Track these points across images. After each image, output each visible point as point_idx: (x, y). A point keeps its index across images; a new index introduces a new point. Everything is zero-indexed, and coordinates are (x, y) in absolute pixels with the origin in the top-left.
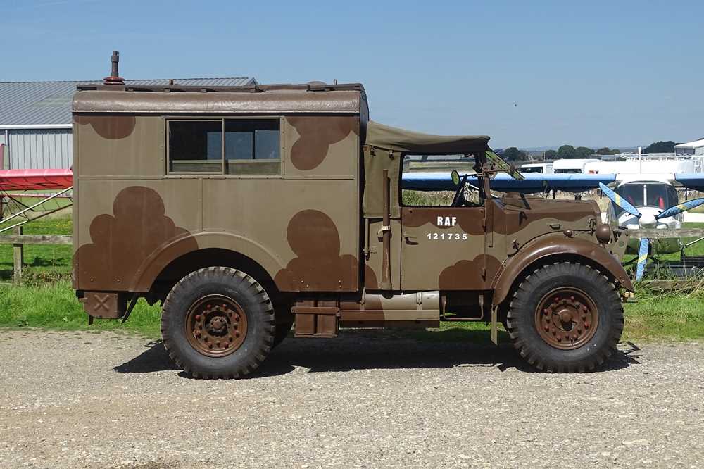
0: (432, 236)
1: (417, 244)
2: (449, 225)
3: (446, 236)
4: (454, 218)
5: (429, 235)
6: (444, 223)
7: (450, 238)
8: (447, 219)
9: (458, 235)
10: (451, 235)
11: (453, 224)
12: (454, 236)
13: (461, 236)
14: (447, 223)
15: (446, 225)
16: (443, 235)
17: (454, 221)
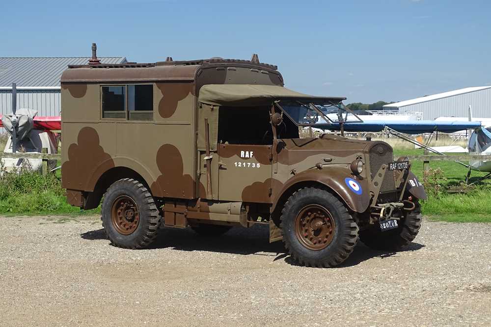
0: (238, 164)
1: (226, 169)
2: (248, 157)
3: (247, 165)
4: (251, 152)
5: (236, 163)
6: (245, 156)
7: (249, 166)
8: (247, 153)
9: (254, 164)
10: (249, 164)
11: (251, 157)
12: (251, 165)
13: (256, 165)
14: (247, 156)
15: (246, 157)
16: (244, 164)
17: (251, 155)
